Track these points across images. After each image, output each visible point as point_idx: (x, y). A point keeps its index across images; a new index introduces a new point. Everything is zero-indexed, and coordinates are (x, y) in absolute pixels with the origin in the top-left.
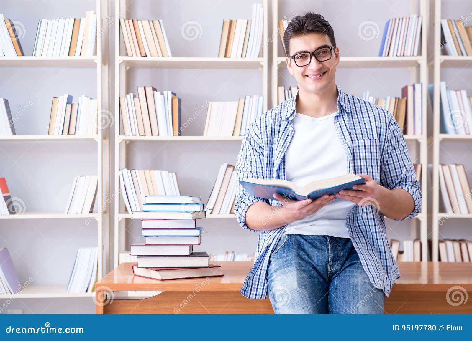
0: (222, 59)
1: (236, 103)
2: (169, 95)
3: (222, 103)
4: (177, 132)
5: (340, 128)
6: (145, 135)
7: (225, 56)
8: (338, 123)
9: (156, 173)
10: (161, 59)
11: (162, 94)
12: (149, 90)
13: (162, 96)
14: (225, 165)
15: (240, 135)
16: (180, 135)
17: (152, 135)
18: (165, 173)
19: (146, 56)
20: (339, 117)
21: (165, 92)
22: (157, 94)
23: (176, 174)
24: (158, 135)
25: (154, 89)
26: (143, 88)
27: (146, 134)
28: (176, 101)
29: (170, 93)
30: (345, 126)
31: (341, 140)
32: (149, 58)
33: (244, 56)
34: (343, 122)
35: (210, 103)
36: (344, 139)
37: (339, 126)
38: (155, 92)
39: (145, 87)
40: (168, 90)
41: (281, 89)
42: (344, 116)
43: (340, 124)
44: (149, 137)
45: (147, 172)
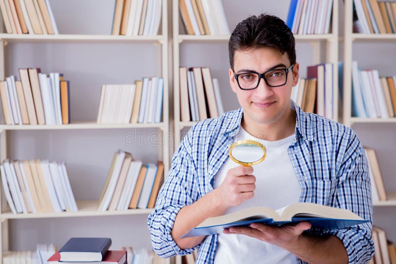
0: (116, 37)
1: (133, 87)
2: (56, 77)
3: (116, 87)
4: (66, 120)
5: (296, 161)
6: (29, 124)
7: (120, 34)
8: (294, 155)
9: (44, 166)
10: (45, 36)
11: (48, 76)
12: (33, 72)
13: (48, 79)
14: (123, 155)
15: (138, 122)
16: (69, 122)
17: (38, 123)
18: (53, 166)
19: (28, 33)
20: (295, 148)
21: (52, 75)
22: (43, 77)
23: (65, 164)
24: (45, 124)
25: (39, 71)
26: (26, 71)
27: (31, 123)
28: (65, 85)
29: (57, 75)
30: (303, 158)
31: (297, 175)
32: (31, 36)
33: (141, 33)
34: (301, 153)
35: (104, 86)
36: (301, 174)
37: (295, 157)
38: (40, 74)
39: (28, 70)
40: (54, 72)
41: (184, 70)
42: (302, 146)
43: (296, 155)
44: (34, 127)
45: (33, 165)
